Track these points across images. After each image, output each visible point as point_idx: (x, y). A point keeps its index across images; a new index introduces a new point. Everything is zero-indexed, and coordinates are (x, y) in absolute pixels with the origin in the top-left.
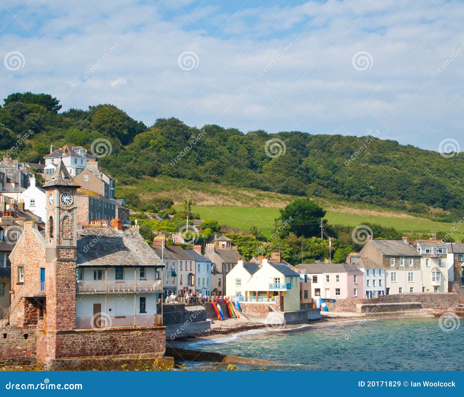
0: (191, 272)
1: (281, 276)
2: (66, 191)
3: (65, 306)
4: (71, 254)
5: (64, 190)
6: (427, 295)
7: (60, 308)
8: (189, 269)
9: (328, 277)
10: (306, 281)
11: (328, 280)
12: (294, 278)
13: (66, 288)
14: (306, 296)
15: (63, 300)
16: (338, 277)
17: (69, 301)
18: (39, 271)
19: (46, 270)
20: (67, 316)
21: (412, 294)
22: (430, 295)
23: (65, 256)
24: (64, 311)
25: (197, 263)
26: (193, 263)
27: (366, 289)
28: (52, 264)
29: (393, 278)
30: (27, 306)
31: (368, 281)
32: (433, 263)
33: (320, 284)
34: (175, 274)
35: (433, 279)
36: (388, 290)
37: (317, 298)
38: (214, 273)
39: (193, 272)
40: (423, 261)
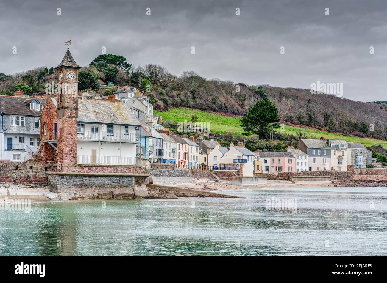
0: (186, 151)
1: (241, 155)
2: (70, 70)
3: (69, 148)
4: (74, 113)
5: (69, 69)
6: (334, 172)
7: (66, 149)
8: (184, 149)
9: (273, 160)
10: (258, 160)
11: (274, 162)
12: (250, 157)
13: (70, 136)
14: (258, 169)
15: (68, 144)
16: (279, 160)
17: (72, 144)
18: (54, 126)
19: (58, 124)
20: (71, 155)
21: (325, 171)
22: (336, 172)
23: (69, 114)
24: (69, 151)
25: (190, 147)
26: (187, 146)
27: (297, 168)
28: (61, 120)
29: (314, 162)
30: (46, 148)
31: (298, 163)
32: (339, 154)
33: (269, 164)
34: (174, 152)
35: (339, 163)
36: (310, 169)
37: (266, 172)
38: (202, 153)
39: (187, 151)
40: (332, 152)
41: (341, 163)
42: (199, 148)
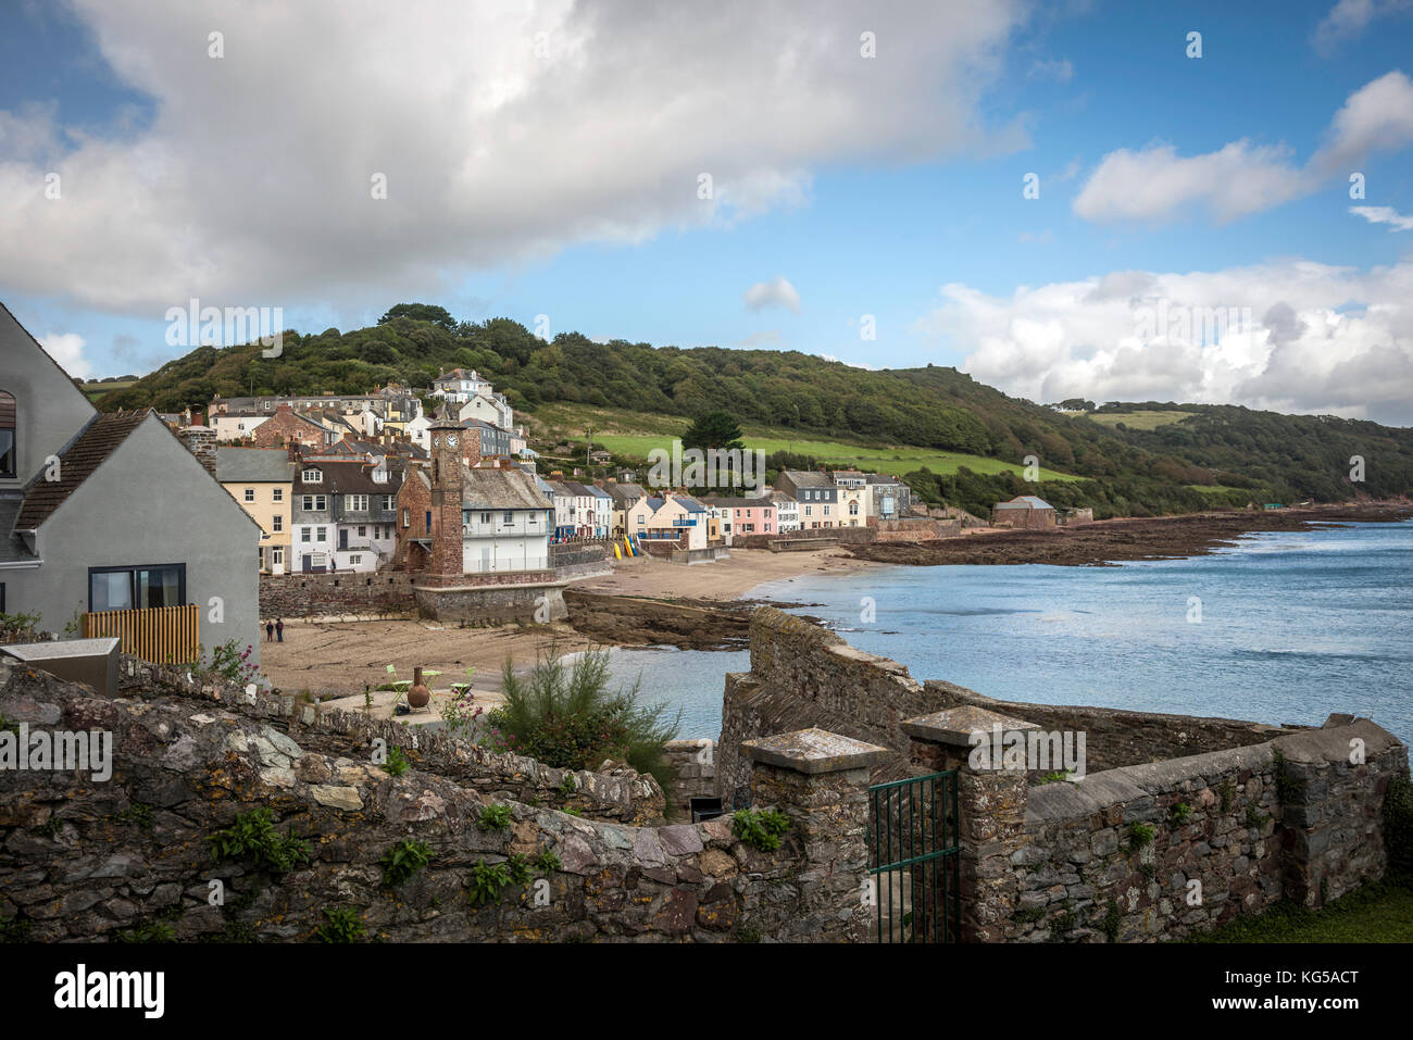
0: (590, 508)
1: (684, 511)
2: (451, 433)
3: (451, 549)
4: (458, 497)
5: (449, 432)
6: (843, 530)
8: (588, 505)
9: (737, 511)
10: (713, 516)
11: (738, 515)
13: (452, 532)
14: (714, 533)
15: (449, 544)
16: (749, 511)
17: (456, 544)
18: (424, 515)
19: (432, 514)
20: (454, 561)
21: (828, 528)
22: (847, 530)
23: (450, 499)
24: (451, 555)
25: (597, 500)
26: (593, 498)
27: (779, 525)
28: (438, 508)
29: (808, 512)
30: (412, 550)
31: (781, 515)
32: (852, 496)
33: (730, 520)
34: (572, 512)
35: (851, 513)
36: (802, 525)
38: (615, 509)
39: (593, 509)
40: (840, 493)
41: (856, 513)
42: (611, 500)
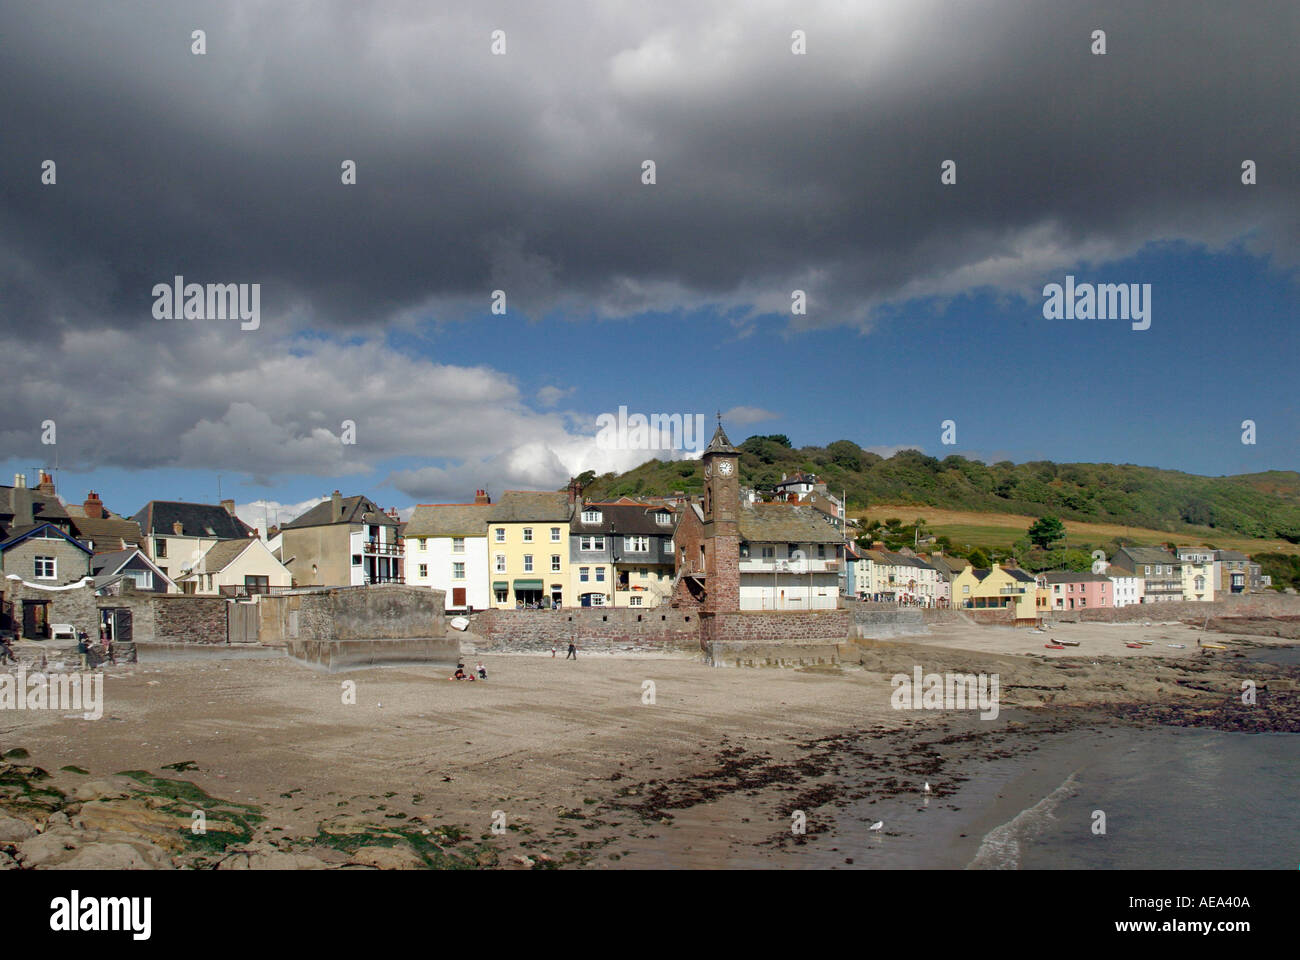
1: (1013, 580)
3: (726, 584)
6: (1188, 604)
7: (721, 587)
8: (909, 575)
9: (1071, 586)
10: (1044, 587)
11: (1072, 590)
12: (1029, 583)
13: (727, 565)
14: (1044, 604)
15: (723, 579)
16: (1083, 586)
17: (731, 579)
18: (698, 550)
19: (706, 548)
20: (729, 596)
21: (1171, 603)
22: (1193, 603)
24: (726, 590)
26: (915, 568)
27: (1116, 598)
30: (686, 586)
31: (1118, 590)
32: (1198, 571)
33: (1063, 594)
34: (892, 580)
35: (1197, 588)
36: (1142, 600)
37: (1059, 608)
38: (940, 581)
39: (915, 579)
40: (1185, 568)
41: (1202, 587)
42: (934, 572)
